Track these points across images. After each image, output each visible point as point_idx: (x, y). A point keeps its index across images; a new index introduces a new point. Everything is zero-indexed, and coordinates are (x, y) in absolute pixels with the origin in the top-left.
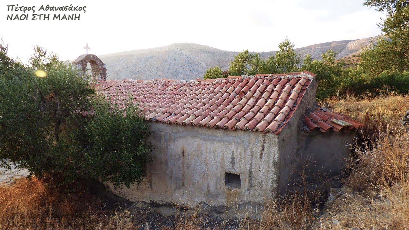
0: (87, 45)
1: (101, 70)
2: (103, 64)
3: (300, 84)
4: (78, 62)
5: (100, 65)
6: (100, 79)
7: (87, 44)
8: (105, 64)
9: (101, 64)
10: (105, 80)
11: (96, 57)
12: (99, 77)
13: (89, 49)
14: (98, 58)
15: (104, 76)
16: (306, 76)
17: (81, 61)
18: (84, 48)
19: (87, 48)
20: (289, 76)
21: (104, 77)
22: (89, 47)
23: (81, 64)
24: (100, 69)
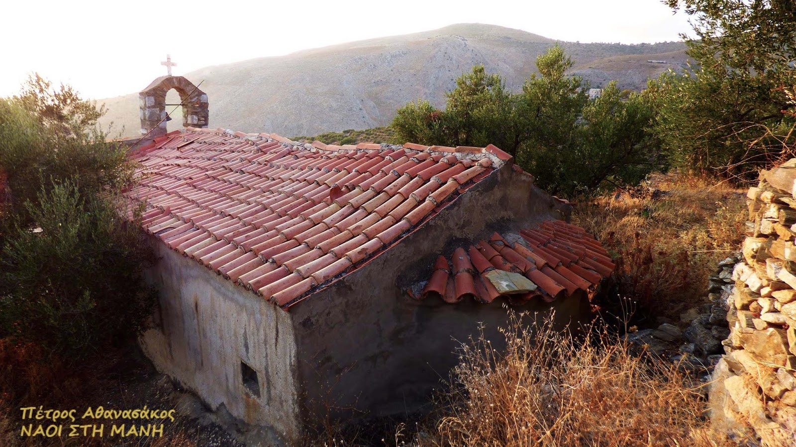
0: (169, 59)
1: (197, 105)
2: (201, 93)
3: (455, 180)
4: (147, 93)
5: (194, 97)
6: (195, 122)
7: (168, 55)
8: (204, 94)
9: (196, 93)
10: (206, 124)
11: (186, 80)
12: (192, 119)
13: (173, 65)
14: (189, 83)
15: (203, 117)
16: (489, 158)
17: (154, 89)
18: (163, 64)
19: (169, 63)
20: (458, 155)
21: (203, 119)
22: (172, 61)
23: (153, 95)
24: (195, 103)
